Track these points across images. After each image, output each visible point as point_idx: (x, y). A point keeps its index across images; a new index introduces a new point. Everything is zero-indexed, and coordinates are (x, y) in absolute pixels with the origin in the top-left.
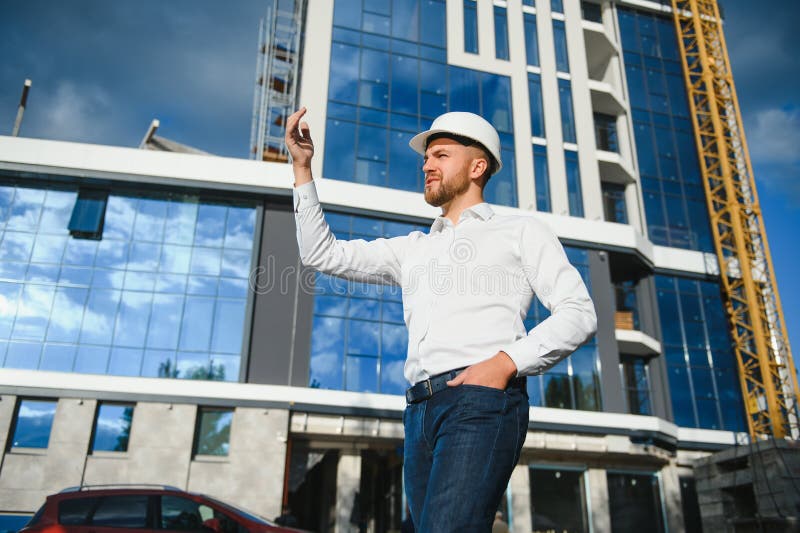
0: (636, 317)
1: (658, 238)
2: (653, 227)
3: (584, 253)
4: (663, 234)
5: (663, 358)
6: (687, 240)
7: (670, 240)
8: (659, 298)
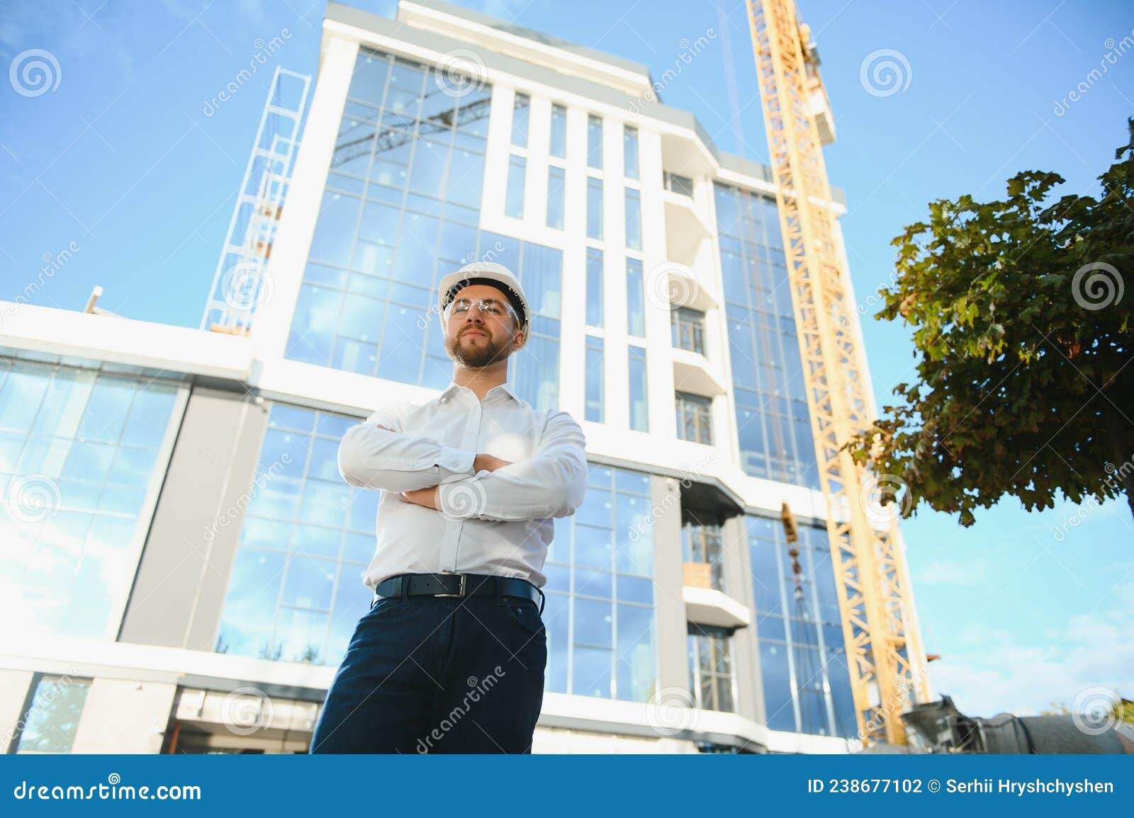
0: (718, 572)
1: (754, 467)
2: (748, 454)
3: (645, 480)
4: (761, 463)
5: (753, 629)
6: (794, 473)
7: (770, 472)
8: (752, 548)
